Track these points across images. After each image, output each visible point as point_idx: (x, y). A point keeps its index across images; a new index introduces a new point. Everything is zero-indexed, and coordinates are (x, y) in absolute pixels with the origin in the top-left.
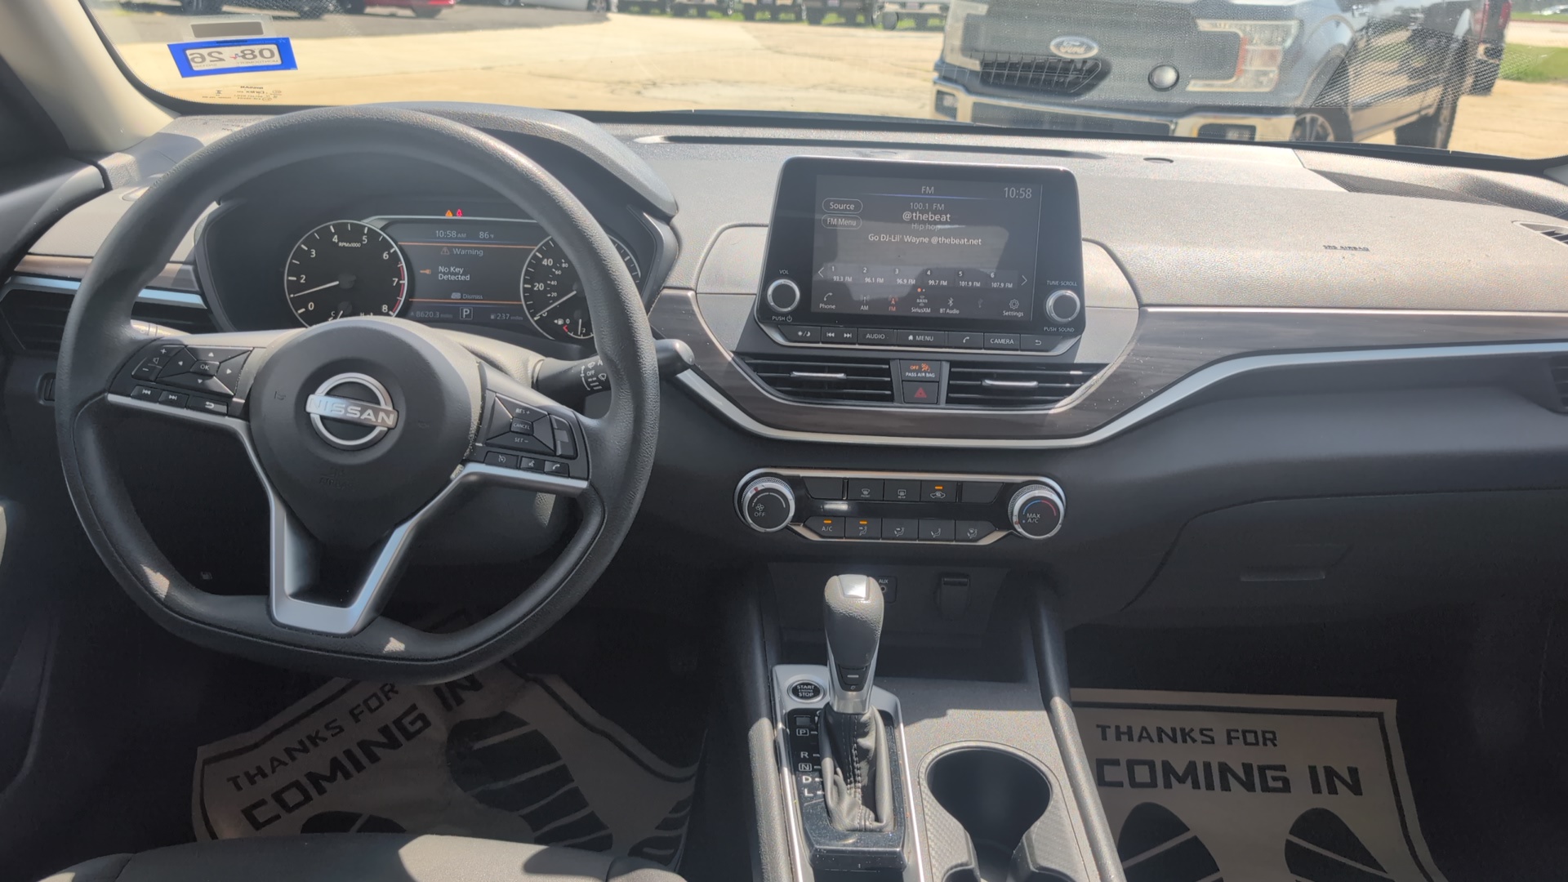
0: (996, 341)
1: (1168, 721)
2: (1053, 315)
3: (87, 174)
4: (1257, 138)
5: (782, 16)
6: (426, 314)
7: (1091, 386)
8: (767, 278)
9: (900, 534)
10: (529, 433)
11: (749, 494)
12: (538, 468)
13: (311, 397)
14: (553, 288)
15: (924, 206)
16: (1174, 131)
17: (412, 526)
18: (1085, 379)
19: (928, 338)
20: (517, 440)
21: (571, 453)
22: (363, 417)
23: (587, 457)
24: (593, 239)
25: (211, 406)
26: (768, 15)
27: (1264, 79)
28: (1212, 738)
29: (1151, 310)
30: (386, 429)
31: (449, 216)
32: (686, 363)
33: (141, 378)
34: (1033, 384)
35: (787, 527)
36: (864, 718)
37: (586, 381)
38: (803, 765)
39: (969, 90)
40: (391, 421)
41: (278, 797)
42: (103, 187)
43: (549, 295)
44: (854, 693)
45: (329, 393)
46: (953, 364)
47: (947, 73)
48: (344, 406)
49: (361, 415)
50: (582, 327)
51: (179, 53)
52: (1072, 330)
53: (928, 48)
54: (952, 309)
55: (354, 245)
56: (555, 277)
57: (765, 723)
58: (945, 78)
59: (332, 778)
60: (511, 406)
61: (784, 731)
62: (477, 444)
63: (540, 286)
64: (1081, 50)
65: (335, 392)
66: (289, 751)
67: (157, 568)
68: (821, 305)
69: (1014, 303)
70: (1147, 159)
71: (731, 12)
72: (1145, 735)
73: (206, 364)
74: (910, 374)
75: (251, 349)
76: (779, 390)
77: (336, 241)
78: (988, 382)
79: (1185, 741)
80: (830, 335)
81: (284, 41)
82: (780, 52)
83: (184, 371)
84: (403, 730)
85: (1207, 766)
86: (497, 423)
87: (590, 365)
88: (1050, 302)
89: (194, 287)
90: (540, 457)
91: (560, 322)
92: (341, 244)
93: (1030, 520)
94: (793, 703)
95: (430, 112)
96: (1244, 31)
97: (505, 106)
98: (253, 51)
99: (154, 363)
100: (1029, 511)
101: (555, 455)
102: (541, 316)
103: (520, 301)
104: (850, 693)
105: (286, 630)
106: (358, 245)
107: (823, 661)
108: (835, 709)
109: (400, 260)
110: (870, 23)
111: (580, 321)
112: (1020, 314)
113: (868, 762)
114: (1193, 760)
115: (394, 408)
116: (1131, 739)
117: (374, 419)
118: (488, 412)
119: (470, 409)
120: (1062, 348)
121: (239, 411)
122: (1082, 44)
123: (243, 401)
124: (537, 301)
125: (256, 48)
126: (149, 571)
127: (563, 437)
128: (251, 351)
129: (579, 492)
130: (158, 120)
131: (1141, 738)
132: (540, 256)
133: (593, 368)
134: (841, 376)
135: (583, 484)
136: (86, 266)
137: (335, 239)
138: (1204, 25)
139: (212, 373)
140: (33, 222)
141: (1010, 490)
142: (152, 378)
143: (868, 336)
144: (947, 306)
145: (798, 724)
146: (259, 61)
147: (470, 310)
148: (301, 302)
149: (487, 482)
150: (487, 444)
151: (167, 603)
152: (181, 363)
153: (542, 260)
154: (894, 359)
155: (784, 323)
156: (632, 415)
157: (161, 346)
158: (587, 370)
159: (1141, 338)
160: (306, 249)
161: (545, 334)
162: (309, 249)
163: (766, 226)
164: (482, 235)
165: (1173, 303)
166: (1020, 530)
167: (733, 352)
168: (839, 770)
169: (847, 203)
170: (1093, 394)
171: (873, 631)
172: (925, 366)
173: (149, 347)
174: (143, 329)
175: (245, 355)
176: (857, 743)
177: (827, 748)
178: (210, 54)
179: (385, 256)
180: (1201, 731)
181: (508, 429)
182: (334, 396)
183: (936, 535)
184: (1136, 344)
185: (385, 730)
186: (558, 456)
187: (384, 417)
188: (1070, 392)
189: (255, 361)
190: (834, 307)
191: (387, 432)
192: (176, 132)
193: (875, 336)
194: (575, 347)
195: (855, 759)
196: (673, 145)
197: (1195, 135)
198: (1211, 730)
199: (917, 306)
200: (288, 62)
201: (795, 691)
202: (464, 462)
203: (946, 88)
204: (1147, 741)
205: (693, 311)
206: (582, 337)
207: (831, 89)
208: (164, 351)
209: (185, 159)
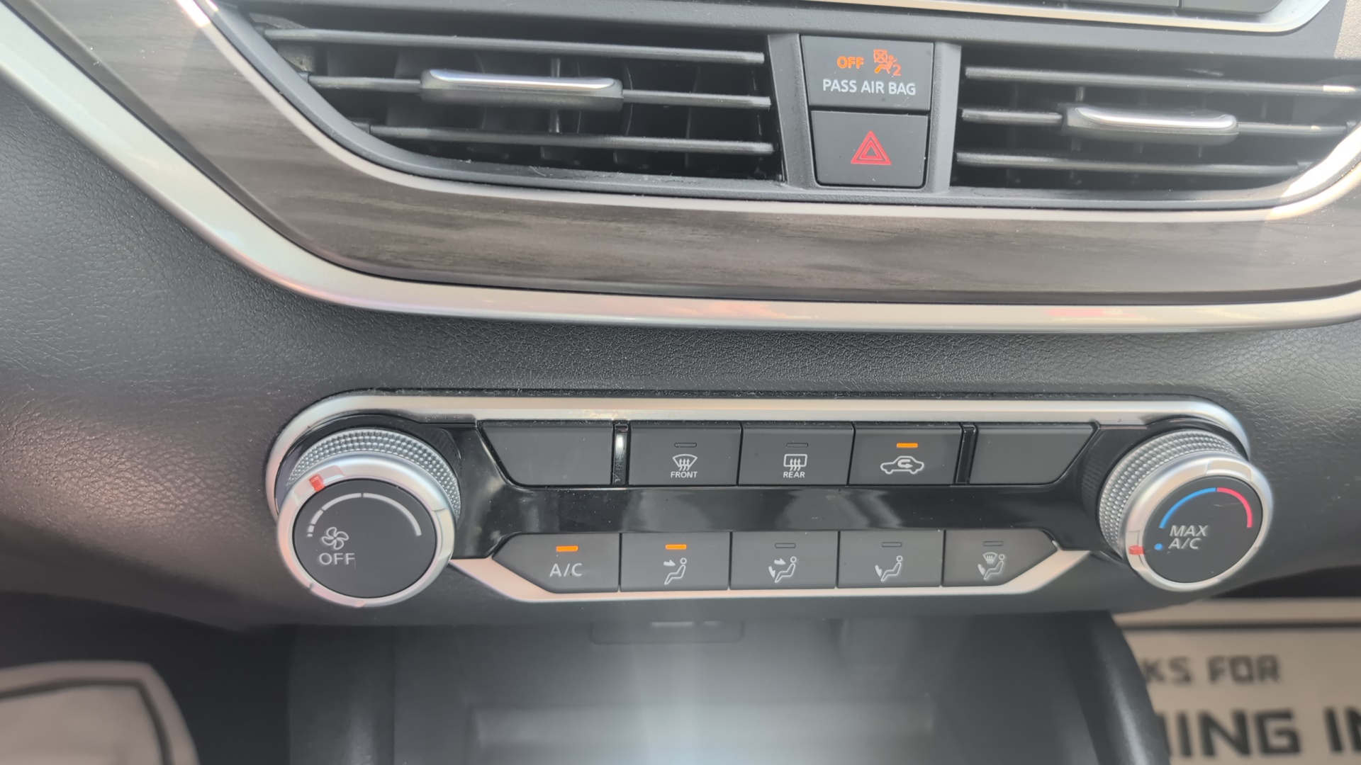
11: (296, 494)
28: (1188, 674)
34: (1224, 124)
46: (972, 52)
74: (836, 86)
78: (1086, 116)
85: (1183, 720)
93: (1176, 543)
100: (1178, 520)
120: (1297, 11)
134: (604, 87)
154: (780, 32)
166: (1142, 568)
172: (883, 58)
180: (1174, 664)
183: (889, 573)
188: (1323, 149)
198: (1186, 662)
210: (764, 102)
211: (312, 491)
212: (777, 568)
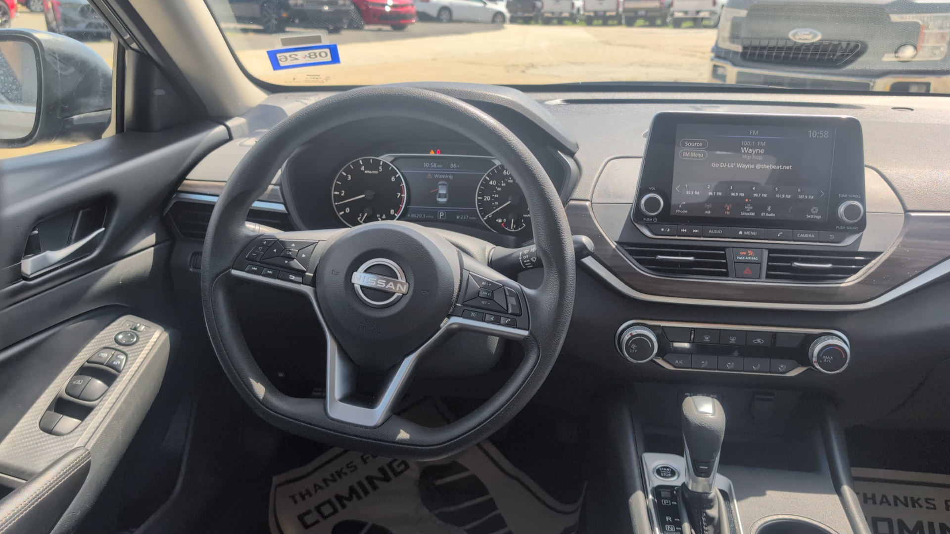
0: (802, 235)
1: (902, 492)
2: (844, 218)
3: (219, 131)
4: (932, 91)
5: (610, 22)
6: (417, 215)
7: (871, 268)
8: (641, 193)
9: (730, 367)
10: (490, 298)
11: (626, 337)
12: (497, 322)
13: (355, 273)
14: (496, 199)
15: (752, 143)
16: (873, 87)
17: (415, 357)
18: (866, 262)
19: (753, 233)
20: (483, 303)
21: (518, 312)
22: (387, 287)
23: (528, 315)
24: (535, 171)
25: (293, 277)
26: (600, 22)
27: (937, 52)
28: (934, 505)
29: (913, 214)
30: (401, 295)
31: (432, 154)
32: (589, 251)
33: (251, 260)
34: (829, 266)
35: (652, 360)
36: (711, 496)
37: (523, 262)
38: (668, 527)
39: (735, 64)
40: (404, 290)
41: (318, 509)
42: (228, 138)
43: (493, 204)
44: (703, 479)
45: (366, 271)
46: (771, 251)
47: (720, 54)
48: (375, 279)
49: (386, 286)
50: (514, 224)
51: (273, 56)
52: (856, 228)
53: (707, 38)
54: (770, 213)
55: (374, 172)
56: (497, 192)
57: (639, 494)
58: (718, 57)
59: (350, 499)
60: (478, 280)
61: (653, 501)
62: (457, 305)
63: (487, 198)
64: (810, 37)
65: (369, 271)
66: (325, 481)
67: (258, 380)
68: (677, 211)
69: (815, 209)
70: (894, 108)
71: (578, 21)
72: (884, 500)
73: (290, 251)
74: (740, 258)
75: (317, 241)
76: (648, 268)
77: (363, 170)
78: (796, 264)
79: (914, 506)
80: (683, 230)
81: (334, 47)
82: (609, 44)
83: (277, 256)
84: (393, 470)
85: (931, 525)
86: (471, 291)
87: (526, 252)
88: (841, 209)
89: (280, 199)
90: (498, 314)
91: (500, 221)
92: (366, 172)
93: (825, 361)
94: (658, 481)
95: (433, 90)
96: (923, 21)
97: (472, 84)
98: (315, 54)
99: (259, 250)
100: (825, 354)
101: (508, 313)
102: (488, 217)
103: (476, 207)
104: (700, 478)
105: (336, 422)
106: (376, 172)
107: (681, 453)
108: (690, 488)
109: (402, 182)
110: (664, 24)
111: (513, 220)
112: (819, 217)
113: (714, 527)
114: (921, 520)
115: (406, 281)
116: (874, 503)
117: (394, 288)
118: (464, 284)
119: (453, 282)
120: (849, 241)
121: (309, 280)
122: (811, 33)
123: (312, 275)
124: (486, 207)
125: (317, 51)
126: (253, 382)
127: (512, 301)
128: (317, 243)
129: (523, 337)
130: (258, 97)
131: (881, 503)
132: (488, 179)
133: (527, 254)
134: (691, 258)
135: (525, 333)
136: (221, 187)
137: (363, 168)
138: (895, 18)
139: (293, 256)
140: (189, 161)
141: (810, 339)
142: (258, 260)
143: (710, 231)
144: (767, 212)
145: (662, 496)
146: (319, 59)
147: (444, 213)
148: (341, 208)
149: (463, 329)
150: (463, 305)
151: (264, 402)
152: (275, 250)
153: (490, 181)
154: (728, 247)
155: (652, 223)
156: (559, 288)
157: (262, 240)
158: (523, 255)
159: (907, 235)
160: (345, 175)
161: (491, 229)
162: (347, 174)
163: (641, 157)
164: (452, 166)
165: (930, 210)
166: (818, 367)
167: (616, 242)
168: (693, 531)
169: (697, 142)
170: (872, 273)
171: (718, 437)
172: (750, 252)
173: (256, 241)
174: (252, 228)
175: (315, 244)
176: (706, 513)
177: (685, 516)
178: (290, 56)
179: (393, 179)
180: (927, 500)
181: (477, 295)
182: (369, 273)
183: (756, 369)
184: (904, 238)
185: (382, 470)
186: (510, 314)
187: (400, 287)
188: (855, 271)
189: (320, 250)
190: (686, 212)
191: (402, 297)
192: (270, 104)
193: (715, 232)
194: (512, 238)
195: (704, 524)
196: (569, 106)
197: (887, 89)
198: (934, 500)
199: (745, 211)
200: (335, 59)
201: (659, 472)
202: (449, 316)
203: (719, 63)
204: (887, 504)
205: (590, 215)
206: (513, 231)
207: (642, 66)
208: (265, 243)
209: (281, 122)
210: (725, 261)
211: (630, 336)
212: (729, 365)
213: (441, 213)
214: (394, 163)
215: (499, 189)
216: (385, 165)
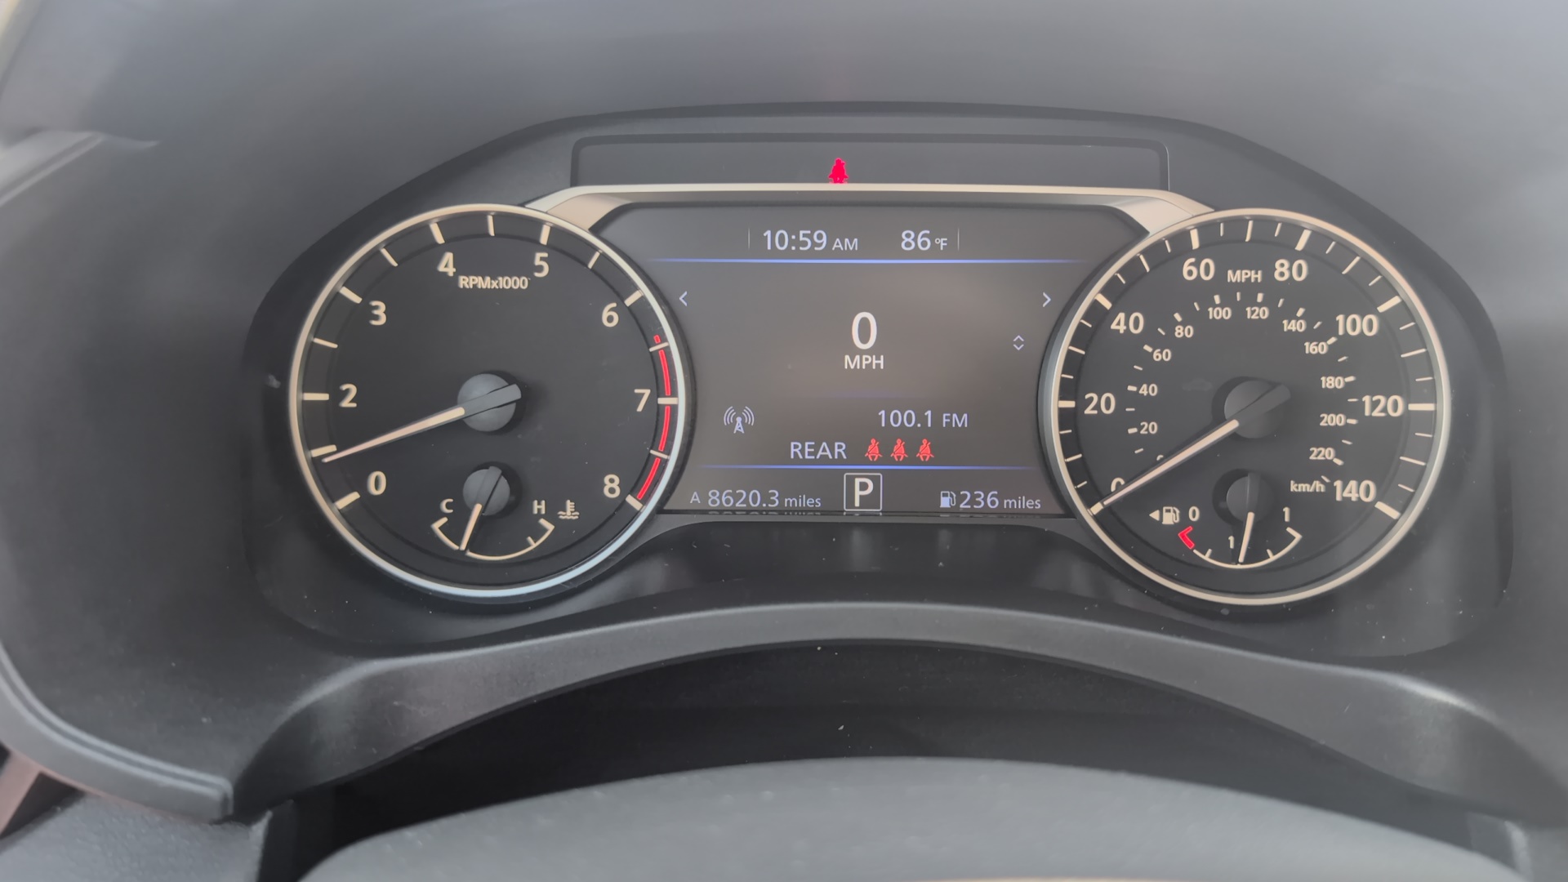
6: (737, 497)
14: (1147, 408)
43: (1132, 431)
55: (505, 283)
56: (1154, 372)
63: (1103, 404)
77: (451, 271)
91: (1170, 517)
92: (465, 282)
106: (520, 283)
109: (658, 330)
111: (1251, 517)
124: (1101, 451)
132: (1110, 307)
137: (447, 264)
147: (875, 480)
148: (345, 476)
153: (1116, 316)
160: (357, 299)
162: (366, 298)
164: (910, 240)
179: (609, 316)
213: (858, 481)
214: (608, 233)
215: (1162, 356)
216: (566, 246)
